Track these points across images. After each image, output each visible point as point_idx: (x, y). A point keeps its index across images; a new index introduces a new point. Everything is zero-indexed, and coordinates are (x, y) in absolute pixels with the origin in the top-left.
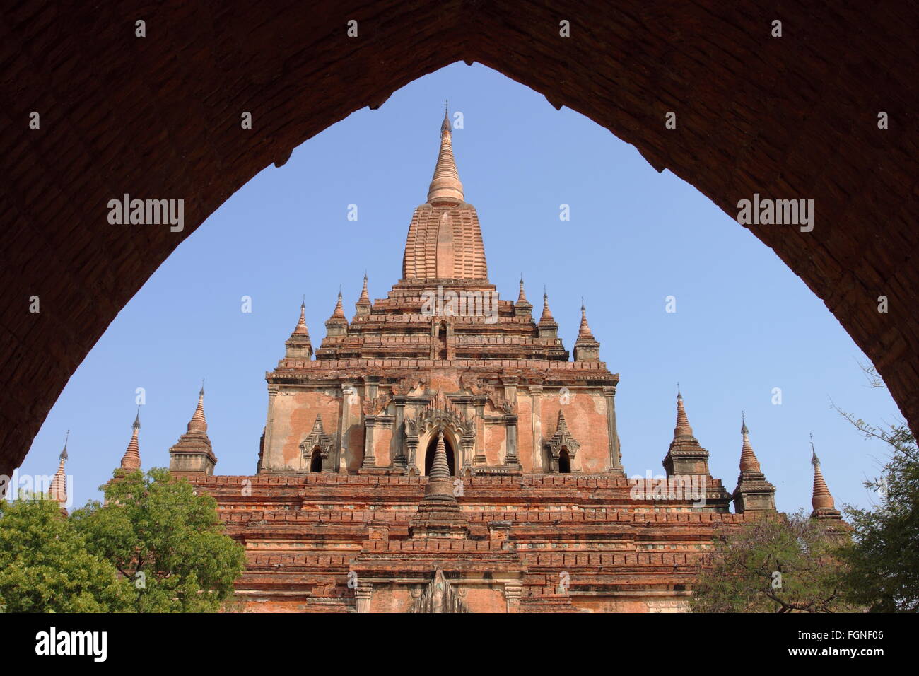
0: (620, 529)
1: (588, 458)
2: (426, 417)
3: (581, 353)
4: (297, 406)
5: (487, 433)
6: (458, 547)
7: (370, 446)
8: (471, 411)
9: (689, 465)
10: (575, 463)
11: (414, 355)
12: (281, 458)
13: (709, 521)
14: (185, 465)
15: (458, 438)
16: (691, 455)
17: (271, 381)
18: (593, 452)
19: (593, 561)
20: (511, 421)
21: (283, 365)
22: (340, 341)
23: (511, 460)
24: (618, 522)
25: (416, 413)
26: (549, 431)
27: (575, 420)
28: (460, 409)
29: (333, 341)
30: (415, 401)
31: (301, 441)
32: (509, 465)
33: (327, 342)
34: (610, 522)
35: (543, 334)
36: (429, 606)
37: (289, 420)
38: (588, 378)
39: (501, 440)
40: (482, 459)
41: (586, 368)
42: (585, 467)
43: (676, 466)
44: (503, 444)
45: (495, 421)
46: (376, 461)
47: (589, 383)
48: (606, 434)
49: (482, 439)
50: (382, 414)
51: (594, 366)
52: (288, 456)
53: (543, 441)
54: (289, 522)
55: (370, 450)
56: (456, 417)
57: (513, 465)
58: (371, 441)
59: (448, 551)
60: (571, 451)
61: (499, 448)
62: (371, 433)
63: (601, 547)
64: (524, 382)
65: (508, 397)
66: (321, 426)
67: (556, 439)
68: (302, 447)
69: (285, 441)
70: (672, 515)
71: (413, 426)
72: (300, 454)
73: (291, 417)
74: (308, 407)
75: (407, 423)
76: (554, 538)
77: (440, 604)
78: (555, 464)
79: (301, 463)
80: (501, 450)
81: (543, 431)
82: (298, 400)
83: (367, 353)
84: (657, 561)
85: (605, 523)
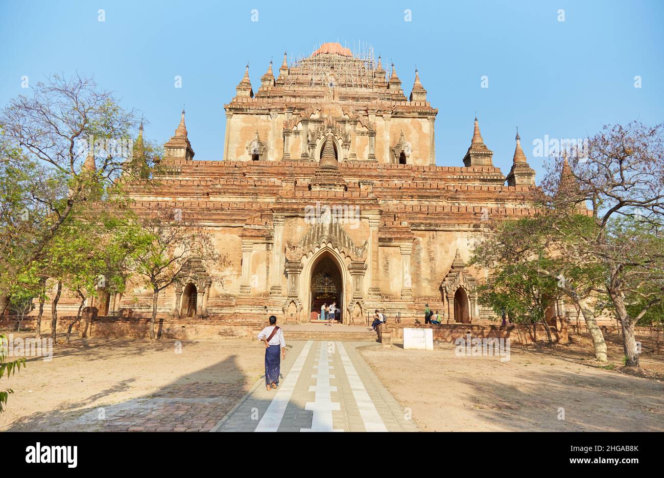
0: (438, 193)
1: (417, 158)
2: (321, 130)
3: (415, 97)
4: (244, 125)
5: (358, 140)
6: (340, 196)
7: (287, 147)
8: (348, 127)
9: (481, 160)
10: (409, 161)
11: (315, 97)
12: (235, 155)
13: (494, 190)
14: (174, 154)
15: (340, 142)
16: (482, 154)
17: (228, 110)
18: (420, 155)
19: (423, 209)
20: (372, 134)
21: (235, 100)
22: (270, 89)
23: (372, 157)
24: (438, 189)
25: (315, 128)
26: (394, 142)
27: (410, 136)
28: (341, 125)
29: (265, 89)
30: (314, 121)
31: (247, 145)
32: (370, 160)
33: (262, 89)
34: (433, 189)
35: (392, 87)
36: (320, 230)
37: (239, 133)
38: (419, 111)
39: (366, 145)
40: (355, 155)
41: (418, 105)
42: (414, 163)
43: (473, 160)
44: (367, 147)
45: (363, 134)
46: (291, 155)
47: (420, 113)
48: (429, 144)
49: (354, 144)
50: (295, 128)
51: (423, 104)
52: (238, 154)
53: (390, 148)
54: (236, 185)
55: (287, 150)
56: (339, 130)
57: (373, 160)
58: (287, 145)
59: (333, 197)
60: (406, 153)
61: (364, 150)
62: (288, 140)
63: (427, 203)
64: (380, 113)
65: (370, 120)
66: (258, 137)
67: (398, 146)
68: (247, 148)
69: (237, 145)
70: (471, 187)
71: (313, 136)
72: (247, 152)
73: (240, 131)
74: (250, 125)
75: (309, 133)
76: (398, 198)
77: (328, 229)
78: (397, 160)
79: (247, 158)
80: (366, 151)
81: (390, 142)
82: (244, 121)
83: (286, 96)
84: (463, 211)
85: (429, 189)
